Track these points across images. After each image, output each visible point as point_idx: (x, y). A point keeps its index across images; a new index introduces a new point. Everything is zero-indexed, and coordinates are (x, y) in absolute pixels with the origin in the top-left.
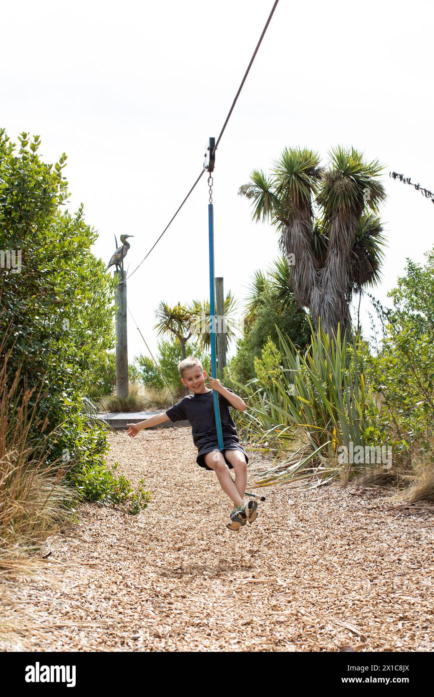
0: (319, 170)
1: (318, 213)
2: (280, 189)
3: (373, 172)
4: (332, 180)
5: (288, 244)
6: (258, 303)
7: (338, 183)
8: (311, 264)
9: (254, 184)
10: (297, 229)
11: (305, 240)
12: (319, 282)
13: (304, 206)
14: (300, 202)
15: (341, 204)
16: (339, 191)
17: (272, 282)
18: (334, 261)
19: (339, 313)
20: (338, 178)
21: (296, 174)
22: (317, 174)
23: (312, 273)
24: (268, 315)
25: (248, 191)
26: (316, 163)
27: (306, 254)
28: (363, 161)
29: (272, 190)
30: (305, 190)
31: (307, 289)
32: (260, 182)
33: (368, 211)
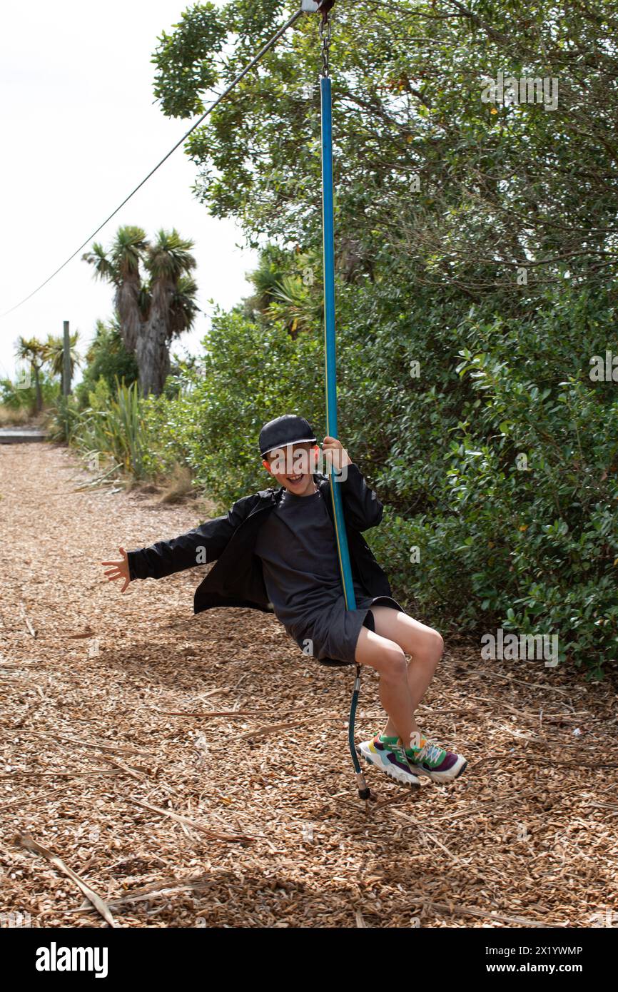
0: (145, 243)
1: (145, 276)
2: (115, 257)
3: (188, 246)
4: (154, 254)
5: (120, 302)
6: (96, 344)
7: (158, 257)
8: (137, 318)
9: (94, 252)
10: (126, 290)
11: (133, 299)
12: (142, 333)
13: (132, 272)
14: (129, 268)
15: (162, 274)
16: (159, 263)
17: (109, 327)
18: (155, 315)
19: (158, 357)
20: (159, 253)
21: (127, 247)
22: (143, 246)
23: (138, 326)
24: (104, 355)
25: (88, 258)
26: (144, 237)
27: (134, 310)
28: (180, 237)
29: (109, 258)
30: (133, 260)
31: (133, 338)
32: (98, 251)
33: (184, 275)
